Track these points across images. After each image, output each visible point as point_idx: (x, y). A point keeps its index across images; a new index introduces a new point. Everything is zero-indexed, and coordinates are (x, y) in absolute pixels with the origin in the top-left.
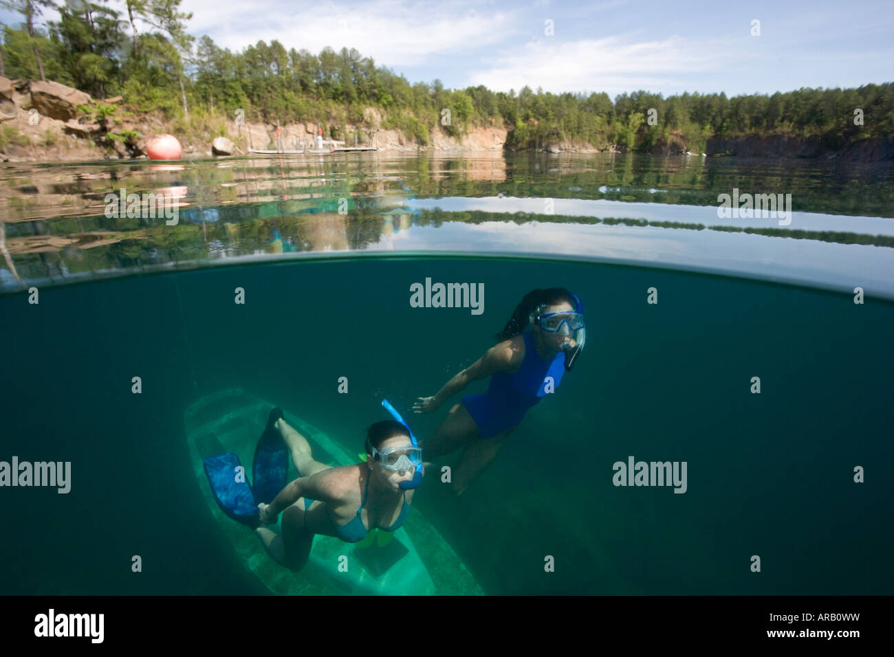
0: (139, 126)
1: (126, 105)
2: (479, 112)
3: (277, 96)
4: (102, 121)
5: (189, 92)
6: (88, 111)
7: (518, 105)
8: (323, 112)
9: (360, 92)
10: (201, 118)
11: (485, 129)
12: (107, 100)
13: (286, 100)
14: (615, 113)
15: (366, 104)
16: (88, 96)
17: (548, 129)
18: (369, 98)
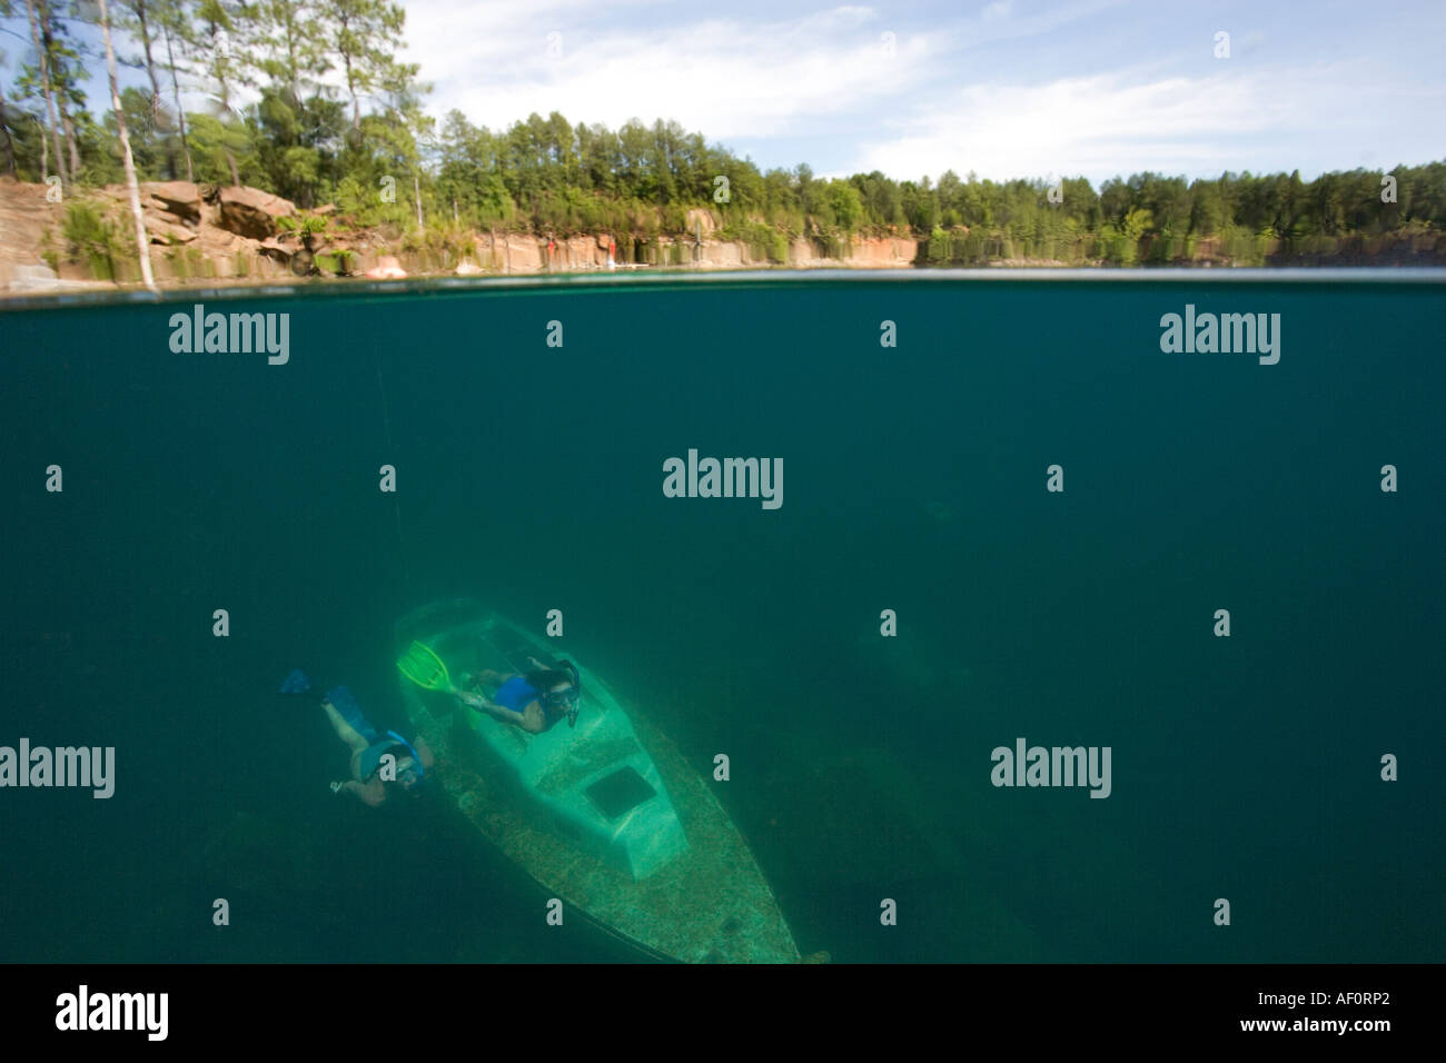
0: (355, 245)
1: (339, 216)
2: (870, 213)
3: (556, 195)
4: (308, 240)
5: (427, 191)
6: (291, 226)
7: (936, 200)
8: (625, 219)
9: (681, 186)
10: (439, 233)
11: (881, 239)
12: (316, 210)
13: (568, 200)
14: (1100, 211)
15: (690, 204)
16: (292, 205)
17: (985, 239)
18: (695, 196)
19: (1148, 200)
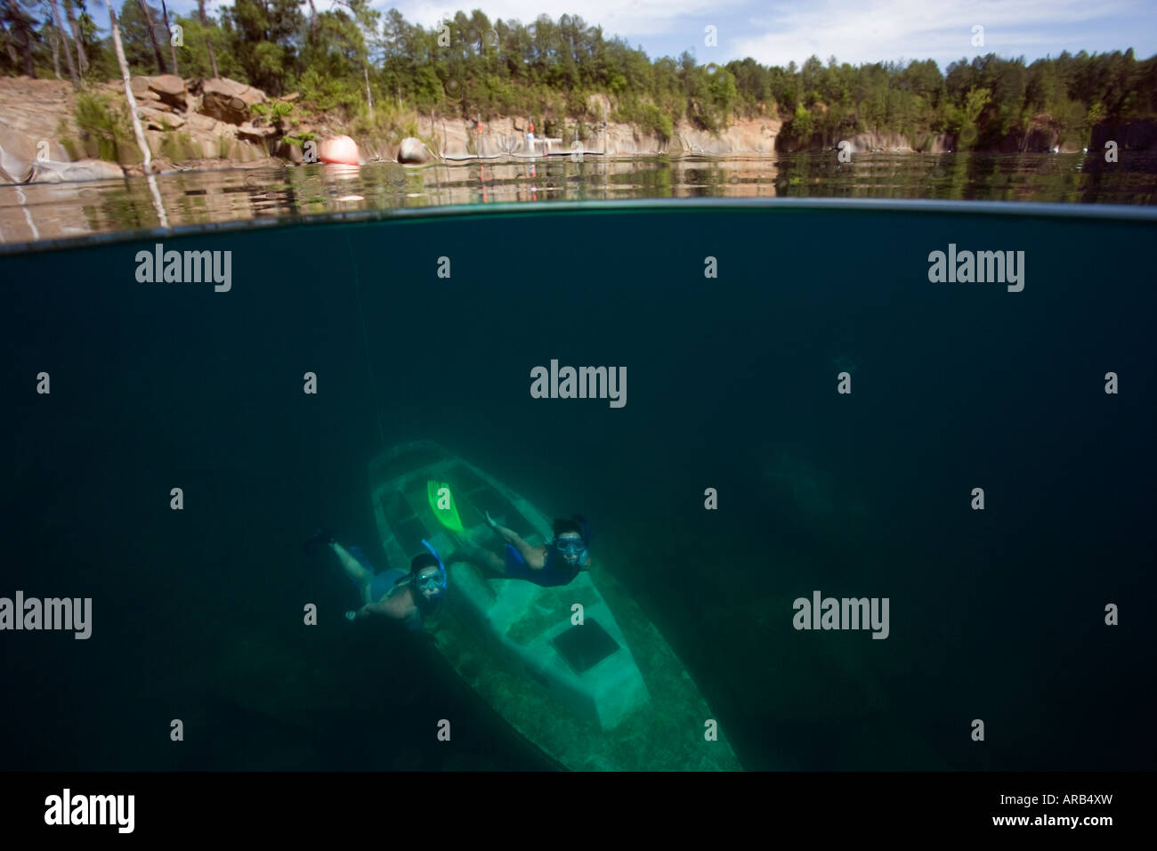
0: (317, 128)
1: (303, 103)
2: (743, 95)
3: (479, 83)
4: (278, 124)
5: (373, 82)
6: (263, 111)
7: (800, 83)
8: (536, 102)
9: (583, 74)
10: (387, 115)
11: (751, 119)
12: (283, 98)
14: (945, 91)
15: (591, 89)
16: (263, 94)
17: (842, 118)
18: (595, 81)
19: (989, 80)
